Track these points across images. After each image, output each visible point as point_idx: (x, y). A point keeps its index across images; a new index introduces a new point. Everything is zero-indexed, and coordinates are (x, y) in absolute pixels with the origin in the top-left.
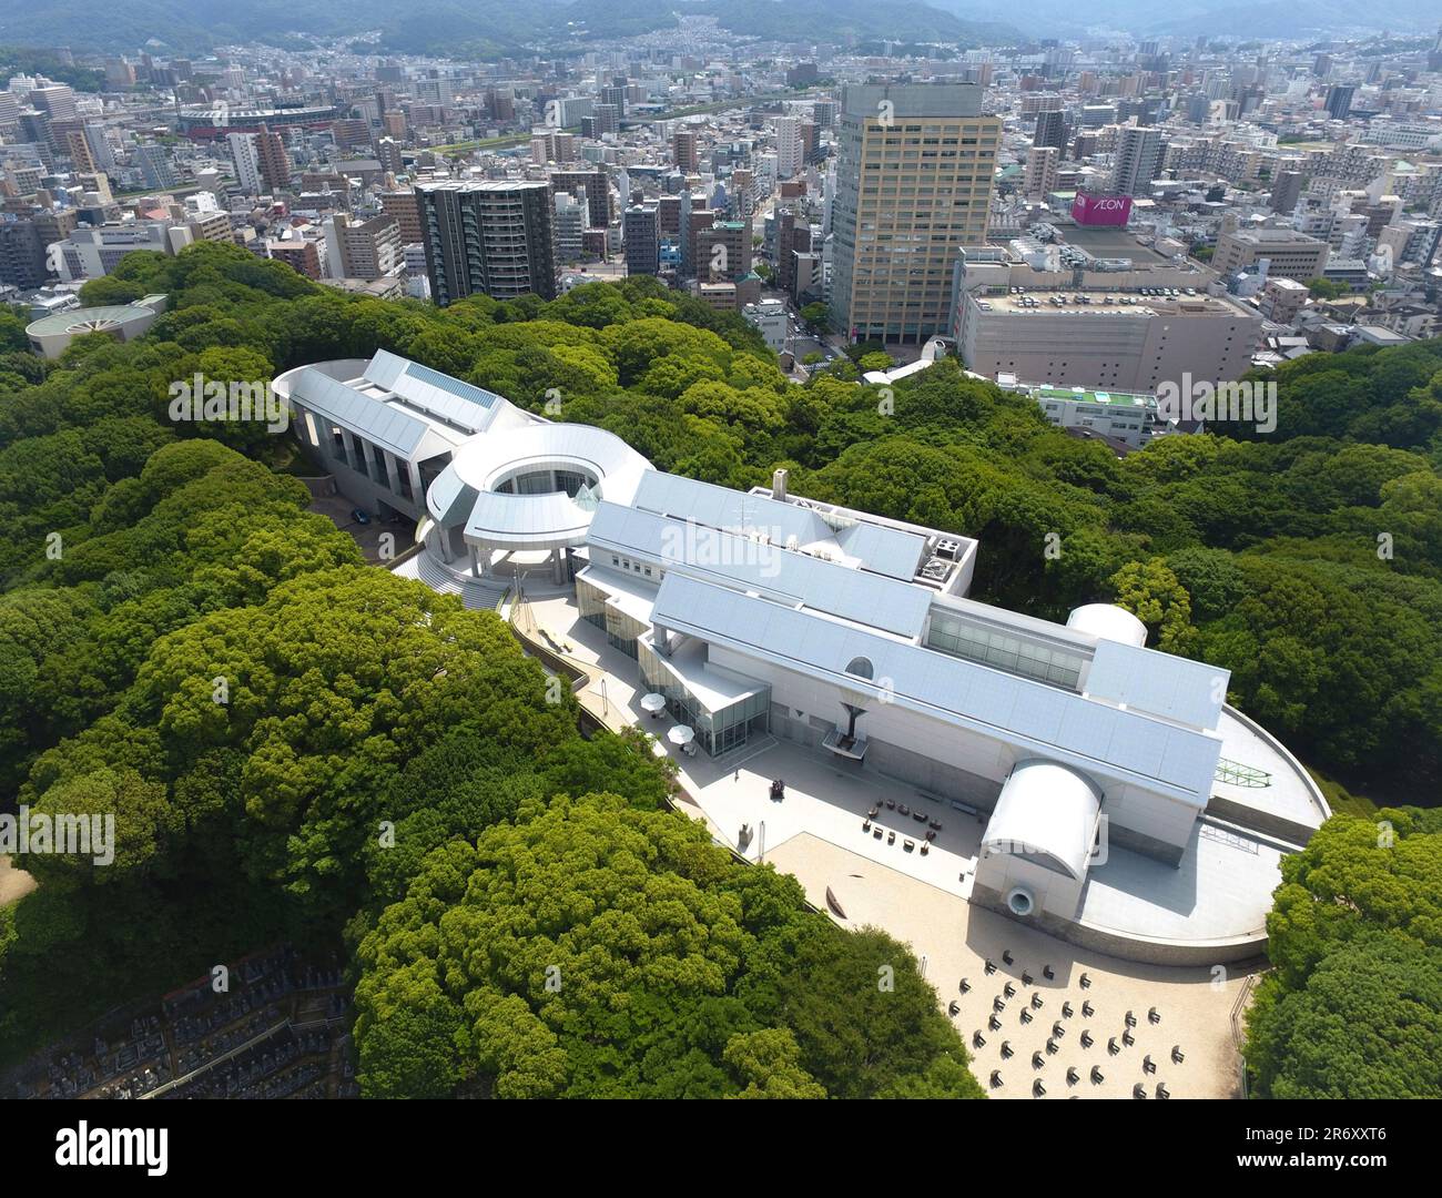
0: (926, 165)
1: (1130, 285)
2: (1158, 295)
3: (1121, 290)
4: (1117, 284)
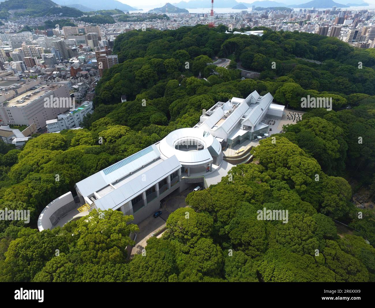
1: (27, 89)
2: (37, 88)
3: (27, 91)
4: (25, 90)
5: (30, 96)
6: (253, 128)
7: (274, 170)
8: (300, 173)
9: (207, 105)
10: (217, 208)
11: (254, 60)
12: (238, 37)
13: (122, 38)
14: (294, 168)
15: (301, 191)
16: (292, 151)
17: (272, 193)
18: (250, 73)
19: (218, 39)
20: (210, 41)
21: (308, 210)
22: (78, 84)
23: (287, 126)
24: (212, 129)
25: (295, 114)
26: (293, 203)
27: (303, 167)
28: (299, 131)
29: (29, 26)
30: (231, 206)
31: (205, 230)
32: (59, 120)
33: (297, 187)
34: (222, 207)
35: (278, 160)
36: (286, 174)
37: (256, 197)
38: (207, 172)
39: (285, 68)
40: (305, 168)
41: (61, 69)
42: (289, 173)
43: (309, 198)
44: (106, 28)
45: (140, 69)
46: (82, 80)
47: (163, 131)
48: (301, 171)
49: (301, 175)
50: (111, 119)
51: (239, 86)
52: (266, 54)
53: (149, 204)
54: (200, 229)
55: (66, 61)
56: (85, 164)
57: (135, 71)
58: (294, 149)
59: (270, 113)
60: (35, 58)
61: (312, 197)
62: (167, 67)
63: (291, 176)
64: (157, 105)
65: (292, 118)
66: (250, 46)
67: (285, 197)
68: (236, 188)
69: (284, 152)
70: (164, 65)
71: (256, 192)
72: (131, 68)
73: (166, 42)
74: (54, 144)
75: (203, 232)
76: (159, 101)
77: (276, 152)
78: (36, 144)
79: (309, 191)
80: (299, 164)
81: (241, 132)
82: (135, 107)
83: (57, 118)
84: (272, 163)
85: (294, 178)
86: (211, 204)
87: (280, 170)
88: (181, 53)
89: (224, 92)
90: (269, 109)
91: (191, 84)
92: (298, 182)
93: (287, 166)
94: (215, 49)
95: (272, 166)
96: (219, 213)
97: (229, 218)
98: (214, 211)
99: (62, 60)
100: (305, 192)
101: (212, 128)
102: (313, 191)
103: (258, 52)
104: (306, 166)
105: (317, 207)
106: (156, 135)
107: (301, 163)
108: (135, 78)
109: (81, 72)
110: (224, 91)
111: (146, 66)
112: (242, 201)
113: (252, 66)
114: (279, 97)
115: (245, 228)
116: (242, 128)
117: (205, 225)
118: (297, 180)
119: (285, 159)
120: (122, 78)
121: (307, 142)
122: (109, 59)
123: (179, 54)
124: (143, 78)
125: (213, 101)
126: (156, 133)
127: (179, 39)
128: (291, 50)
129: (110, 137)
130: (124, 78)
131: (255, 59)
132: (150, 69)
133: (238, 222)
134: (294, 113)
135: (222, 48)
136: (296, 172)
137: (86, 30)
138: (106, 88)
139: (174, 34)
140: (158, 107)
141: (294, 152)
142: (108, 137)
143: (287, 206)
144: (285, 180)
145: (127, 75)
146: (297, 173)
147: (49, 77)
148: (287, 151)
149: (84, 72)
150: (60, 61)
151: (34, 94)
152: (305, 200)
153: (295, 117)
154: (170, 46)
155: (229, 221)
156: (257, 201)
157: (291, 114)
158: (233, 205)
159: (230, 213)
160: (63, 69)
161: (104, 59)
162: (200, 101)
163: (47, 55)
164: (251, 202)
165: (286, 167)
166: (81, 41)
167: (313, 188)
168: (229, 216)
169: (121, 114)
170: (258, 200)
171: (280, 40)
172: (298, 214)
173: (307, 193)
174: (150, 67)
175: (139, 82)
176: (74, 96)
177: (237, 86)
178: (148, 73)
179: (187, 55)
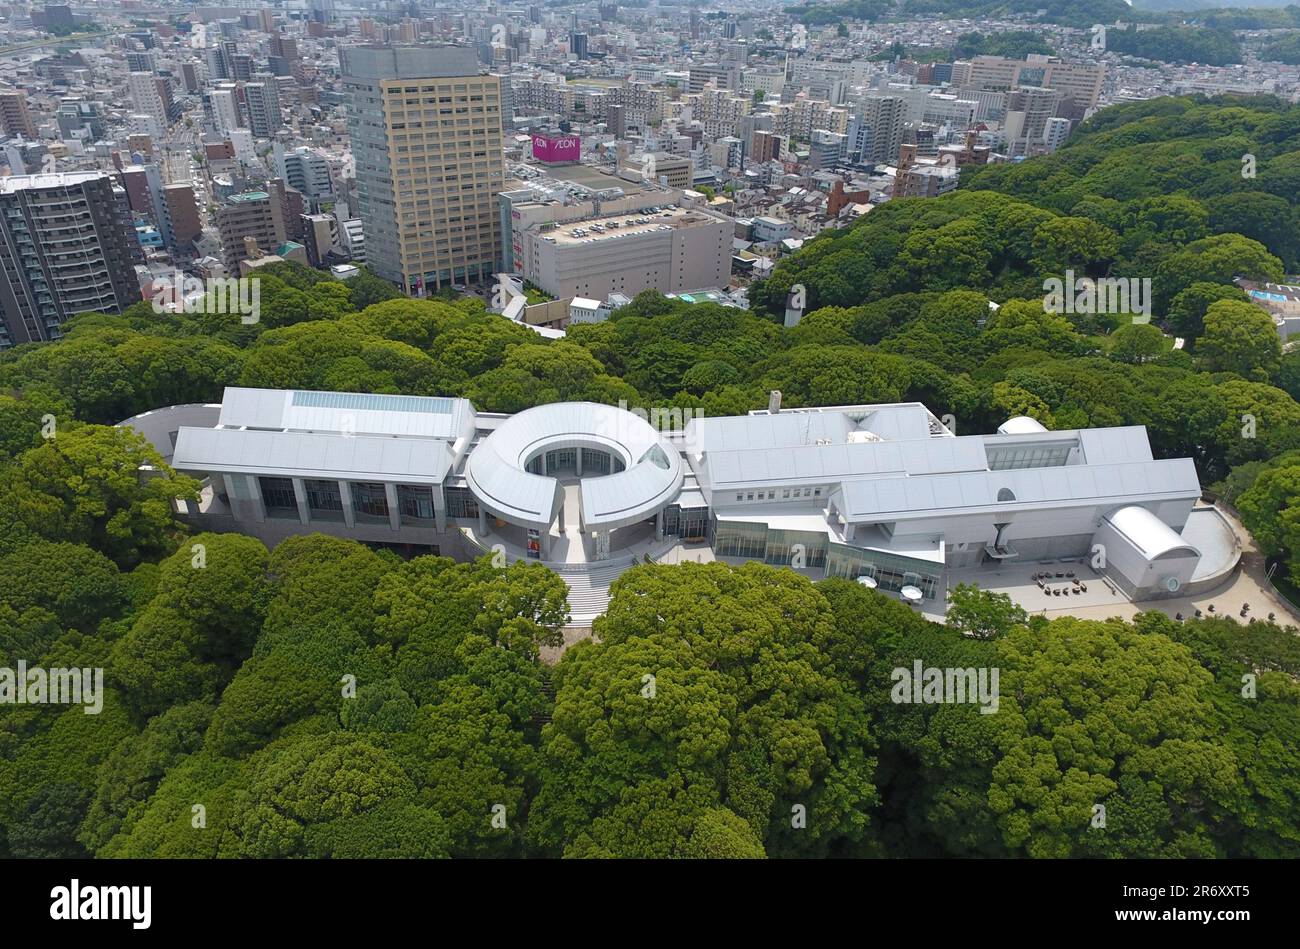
0: (444, 122)
1: (632, 208)
3: (622, 214)
4: (624, 208)
5: (616, 226)
6: (847, 529)
32: (604, 307)
38: (531, 555)
45: (936, 227)
55: (867, 164)
57: (916, 231)
60: (785, 139)
81: (799, 522)
83: (604, 300)
90: (1102, 521)
108: (897, 254)
111: (963, 223)
116: (827, 510)
124: (923, 261)
132: (968, 238)
137: (1048, 75)
151: (630, 224)
160: (826, 185)
163: (826, 136)
174: (978, 229)
175: (903, 273)
176: (752, 268)
177: (1162, 396)
178: (948, 249)
179: (1189, 224)
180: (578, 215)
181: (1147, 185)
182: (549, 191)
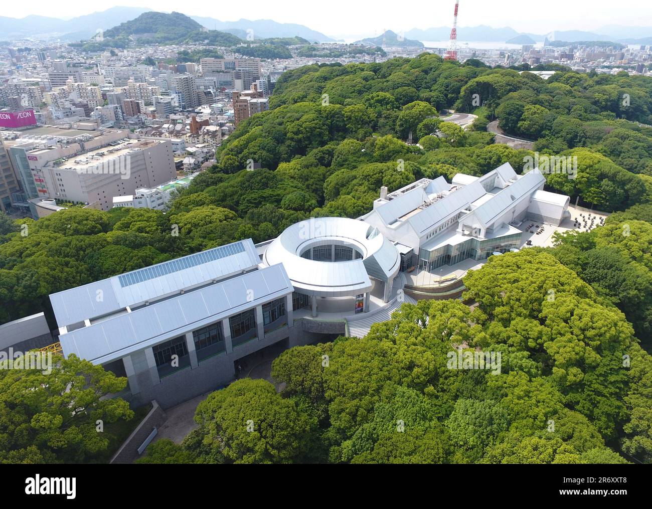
1: (103, 143)
2: (119, 144)
3: (102, 147)
4: (99, 144)
5: (102, 155)
6: (483, 232)
7: (506, 322)
8: (569, 336)
9: (394, 181)
10: (330, 391)
11: (523, 117)
12: (496, 75)
13: (290, 77)
14: (553, 321)
15: (568, 384)
16: (556, 282)
17: (487, 376)
18: (514, 141)
19: (457, 77)
20: (441, 80)
21: (576, 434)
22: (197, 146)
23: (565, 235)
24: (389, 226)
25: (595, 218)
26: (536, 410)
27: (577, 323)
28: (592, 245)
29: (153, 58)
30: (365, 392)
31: (279, 443)
32: (136, 198)
33: (558, 372)
34: (341, 391)
35: (518, 300)
36: (534, 334)
37: (441, 380)
38: (357, 312)
39: (588, 134)
40: (581, 325)
41: (178, 121)
42: (540, 332)
43: (588, 405)
44: (274, 66)
45: (298, 120)
46: (206, 140)
47: (287, 219)
48: (572, 333)
49: (570, 341)
50: (210, 196)
51: (478, 156)
52: (551, 106)
53: (204, 363)
54: (265, 437)
55: (190, 109)
56: (100, 264)
57: (288, 123)
58: (562, 280)
59: (534, 211)
60: (142, 102)
61: (598, 402)
62: (347, 120)
63: (545, 341)
64: (307, 180)
65: (586, 225)
66: (520, 91)
67: (517, 391)
68: (394, 350)
69: (535, 283)
70: (343, 115)
71: (443, 368)
72: (283, 118)
73: (359, 80)
74: (79, 227)
75: (272, 446)
76: (311, 172)
77: (516, 281)
78: (46, 223)
79: (589, 386)
80: (569, 314)
81: (456, 240)
82: (259, 178)
83: (134, 194)
84: (503, 306)
85: (551, 348)
86: (318, 379)
87: (519, 323)
88: (380, 97)
89: (443, 163)
90: (531, 200)
91: (383, 147)
92: (560, 359)
93: (540, 315)
94: (449, 96)
95: (502, 314)
96: (333, 406)
97: (355, 422)
98: (323, 397)
99: (184, 107)
100: (579, 386)
101: (391, 224)
102: (601, 388)
103: (534, 103)
104: (586, 319)
105: (608, 432)
106: (270, 225)
107: (575, 313)
108: (286, 135)
109: (208, 128)
110: (442, 160)
111: (309, 116)
112: (400, 383)
113: (519, 128)
114: (560, 180)
115: (389, 457)
116: (460, 230)
117: (282, 429)
118: (558, 353)
119: (536, 300)
120: (264, 135)
121: (606, 271)
122: (252, 104)
123: (377, 98)
124: (301, 136)
125: (412, 176)
126: (270, 221)
127: (384, 76)
128: (606, 105)
129: (189, 226)
130: (267, 134)
131: (526, 114)
132: (315, 122)
133: (375, 436)
134: (593, 215)
135: (462, 93)
136: (560, 334)
137: (237, 64)
138: (232, 150)
139: (378, 69)
140: (306, 183)
141: (562, 285)
142: (185, 225)
143: (518, 414)
144: (528, 349)
145: (273, 129)
146: (562, 335)
147: (154, 132)
148: (544, 282)
149: (212, 128)
150: (181, 109)
151: (111, 152)
152: (577, 407)
153: (592, 224)
154: (364, 87)
155: (353, 429)
156: (443, 391)
157: (584, 217)
158: (371, 391)
159: (357, 410)
160: (181, 121)
161: (246, 106)
162: (382, 173)
163: (161, 99)
164: (426, 390)
165: (536, 318)
166: (227, 82)
167: (601, 378)
168: (354, 415)
169: (231, 189)
170: (445, 387)
171: (585, 85)
172: (543, 441)
173: (583, 391)
174: (318, 117)
175: (293, 144)
176: (182, 165)
177: (475, 156)
178: (310, 128)
179: (391, 102)
180: (72, 152)
181: (351, 93)
182: (44, 142)
